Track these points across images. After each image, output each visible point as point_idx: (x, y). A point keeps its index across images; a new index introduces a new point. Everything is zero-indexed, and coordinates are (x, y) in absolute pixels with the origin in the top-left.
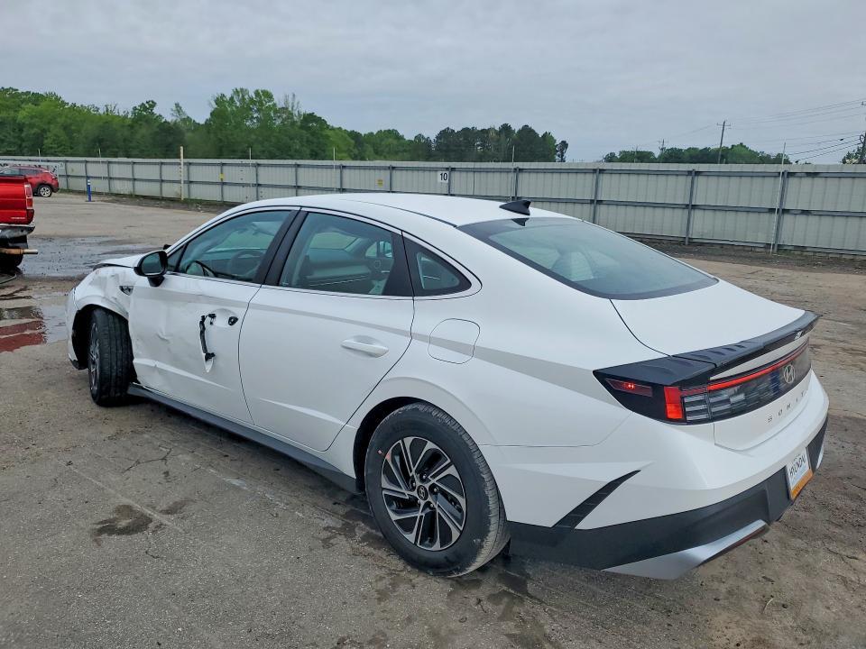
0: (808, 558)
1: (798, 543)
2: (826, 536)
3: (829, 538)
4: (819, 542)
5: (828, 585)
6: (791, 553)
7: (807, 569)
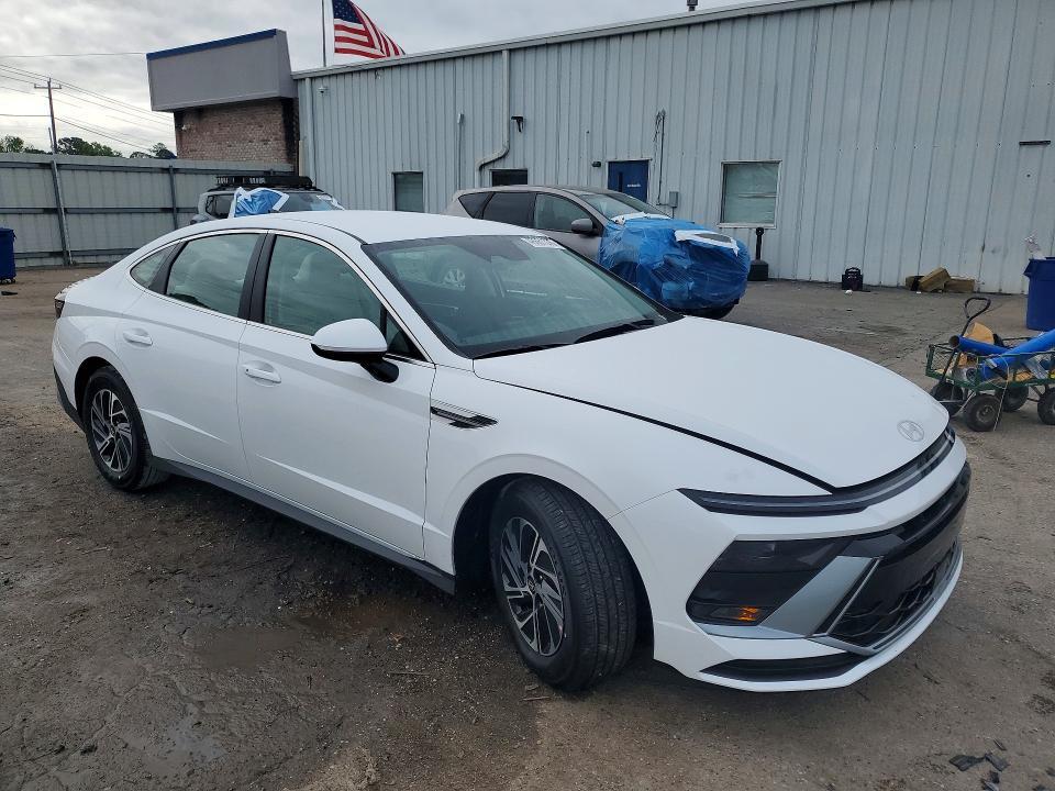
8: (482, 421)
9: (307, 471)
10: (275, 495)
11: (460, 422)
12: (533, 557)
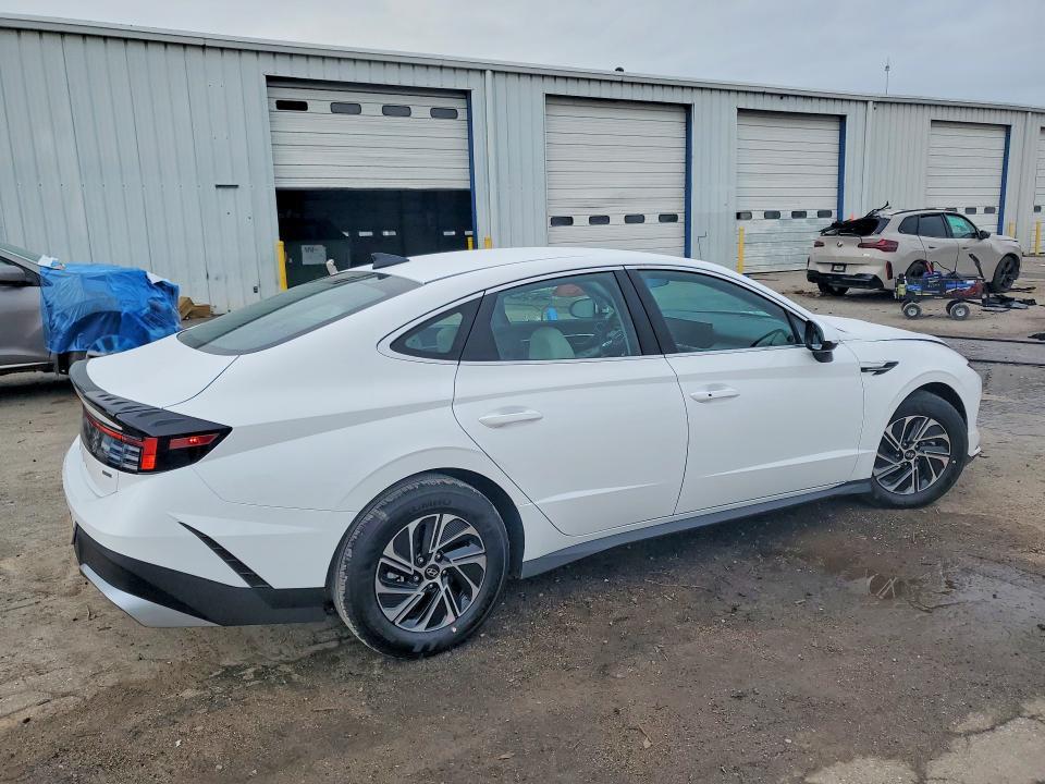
0: (87, 670)
1: (110, 679)
2: (87, 709)
3: (82, 710)
4: (88, 697)
5: (52, 656)
6: (107, 664)
7: (80, 659)
8: (890, 365)
9: (742, 467)
10: (698, 513)
11: (878, 372)
12: (893, 442)
